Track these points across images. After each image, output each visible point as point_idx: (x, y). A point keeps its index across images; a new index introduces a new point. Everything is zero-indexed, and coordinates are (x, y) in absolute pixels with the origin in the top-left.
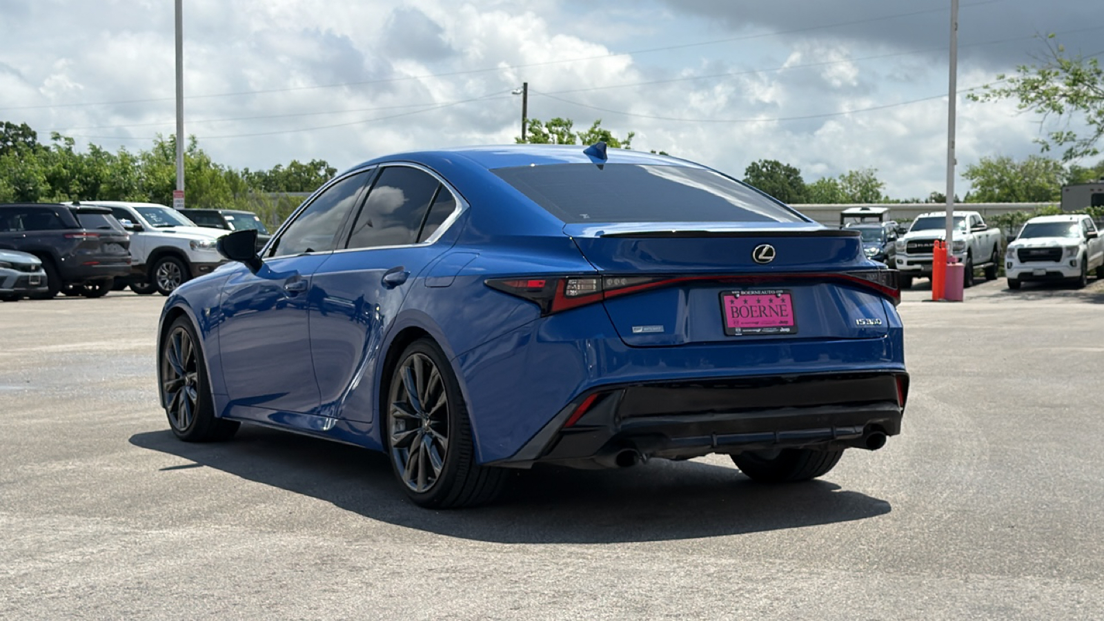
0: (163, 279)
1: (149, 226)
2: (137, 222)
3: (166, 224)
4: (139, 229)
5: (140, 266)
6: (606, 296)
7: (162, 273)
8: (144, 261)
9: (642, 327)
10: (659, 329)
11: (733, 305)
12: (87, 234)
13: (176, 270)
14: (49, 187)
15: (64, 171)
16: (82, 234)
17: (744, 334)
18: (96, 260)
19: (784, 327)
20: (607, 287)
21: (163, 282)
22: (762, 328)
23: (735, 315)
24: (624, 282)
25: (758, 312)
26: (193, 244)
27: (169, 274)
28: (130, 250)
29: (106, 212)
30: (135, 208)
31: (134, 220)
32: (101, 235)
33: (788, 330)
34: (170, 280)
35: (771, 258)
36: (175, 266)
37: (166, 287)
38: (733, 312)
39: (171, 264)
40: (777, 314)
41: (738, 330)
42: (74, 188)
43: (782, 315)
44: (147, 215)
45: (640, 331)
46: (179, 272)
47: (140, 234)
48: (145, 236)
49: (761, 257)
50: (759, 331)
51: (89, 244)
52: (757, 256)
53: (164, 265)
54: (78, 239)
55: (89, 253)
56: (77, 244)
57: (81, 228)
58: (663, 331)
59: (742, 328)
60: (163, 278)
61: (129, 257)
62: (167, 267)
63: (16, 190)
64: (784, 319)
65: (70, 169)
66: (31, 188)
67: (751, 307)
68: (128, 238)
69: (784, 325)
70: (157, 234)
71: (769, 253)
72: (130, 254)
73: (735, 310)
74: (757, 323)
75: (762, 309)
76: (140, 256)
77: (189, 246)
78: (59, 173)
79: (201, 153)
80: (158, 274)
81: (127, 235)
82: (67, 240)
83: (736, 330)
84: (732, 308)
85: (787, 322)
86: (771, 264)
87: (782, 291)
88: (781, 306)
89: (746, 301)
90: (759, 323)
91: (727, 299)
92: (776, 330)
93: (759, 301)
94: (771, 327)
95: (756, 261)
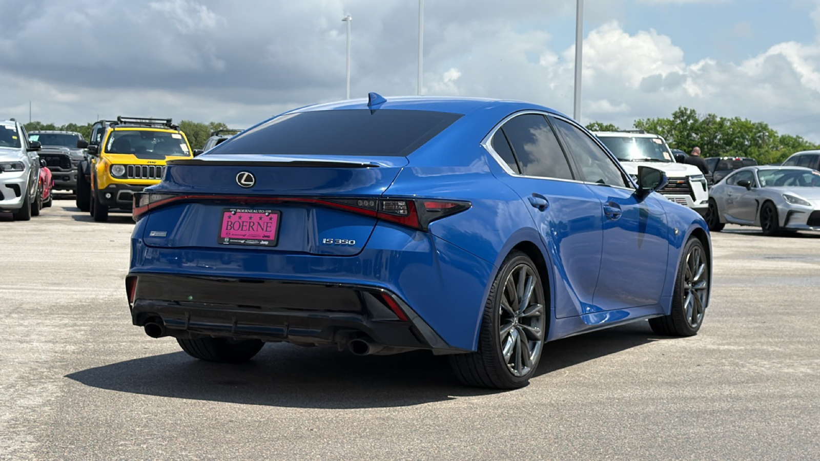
6: (149, 208)
9: (155, 232)
10: (163, 234)
11: (229, 220)
17: (230, 244)
19: (264, 241)
20: (153, 201)
22: (246, 240)
23: (229, 227)
24: (160, 197)
25: (248, 227)
33: (266, 243)
35: (252, 183)
38: (228, 225)
40: (263, 229)
43: (266, 231)
45: (154, 235)
49: (243, 181)
50: (243, 242)
52: (240, 181)
58: (165, 236)
59: (230, 239)
64: (267, 234)
67: (243, 222)
69: (266, 238)
71: (249, 179)
73: (230, 223)
74: (244, 235)
75: (252, 224)
83: (226, 240)
84: (228, 222)
85: (268, 237)
86: (252, 189)
87: (270, 211)
88: (267, 223)
89: (240, 218)
90: (245, 235)
91: (227, 214)
92: (256, 242)
93: (250, 218)
94: (254, 240)
95: (239, 184)
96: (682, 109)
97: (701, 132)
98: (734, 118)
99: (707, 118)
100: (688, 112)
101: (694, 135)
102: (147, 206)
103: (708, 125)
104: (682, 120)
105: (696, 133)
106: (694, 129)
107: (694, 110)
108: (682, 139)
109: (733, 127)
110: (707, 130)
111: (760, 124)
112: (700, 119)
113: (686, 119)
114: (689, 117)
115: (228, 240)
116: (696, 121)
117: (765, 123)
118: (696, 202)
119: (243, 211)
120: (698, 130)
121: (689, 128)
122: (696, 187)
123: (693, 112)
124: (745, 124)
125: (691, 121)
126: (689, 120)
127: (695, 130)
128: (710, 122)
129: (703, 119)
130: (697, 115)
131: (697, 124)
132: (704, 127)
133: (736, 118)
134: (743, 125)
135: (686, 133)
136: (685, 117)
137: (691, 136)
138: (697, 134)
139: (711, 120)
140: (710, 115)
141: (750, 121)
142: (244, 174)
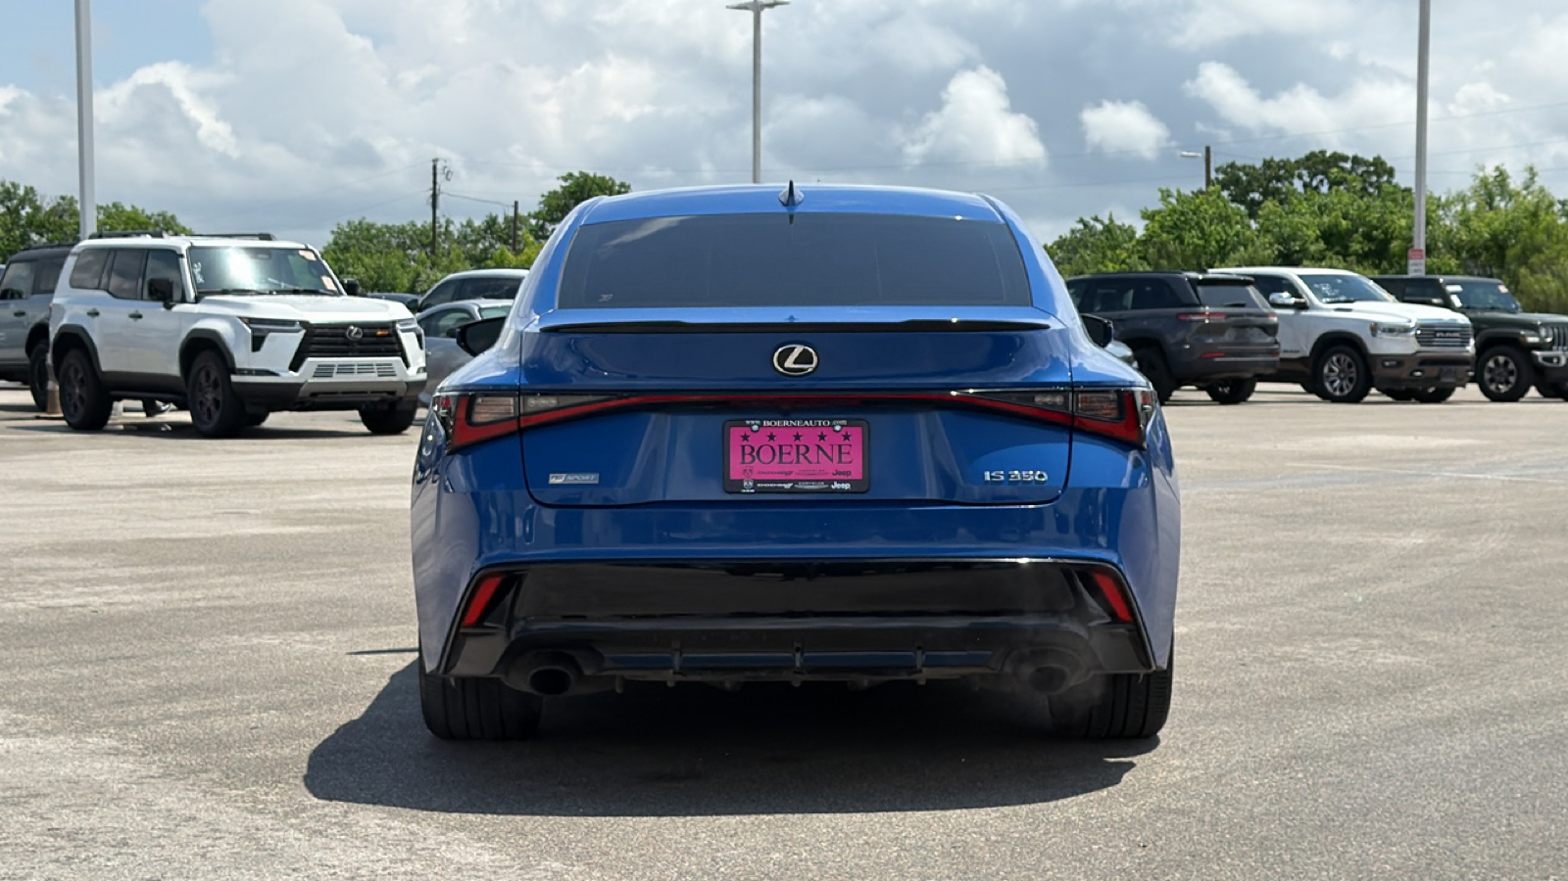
0: (1332, 379)
1: (1316, 301)
2: (1300, 297)
3: (1343, 298)
4: (1302, 307)
5: (1302, 360)
6: (522, 425)
7: (1331, 370)
8: (1306, 351)
9: (564, 475)
10: (590, 478)
11: (745, 443)
12: (1211, 314)
13: (1350, 366)
14: (1322, 245)
15: (1344, 222)
16: (1203, 314)
17: (759, 491)
18: (1220, 352)
19: (840, 482)
20: (528, 410)
21: (1332, 382)
22: (795, 482)
23: (748, 459)
24: (552, 402)
25: (794, 455)
26: (1375, 328)
27: (1341, 371)
28: (1278, 338)
29: (1246, 283)
30: (1301, 277)
31: (1295, 293)
32: (1229, 315)
33: (847, 486)
34: (1342, 379)
35: (810, 368)
36: (1348, 359)
37: (1335, 390)
38: (743, 454)
39: (1343, 358)
40: (831, 459)
41: (748, 484)
42: (1355, 247)
43: (840, 461)
44: (1316, 286)
45: (559, 481)
46: (1353, 369)
47: (1303, 313)
48: (1311, 317)
49: (789, 363)
50: (788, 486)
51: (1215, 329)
52: (781, 362)
53: (1334, 358)
54: (1198, 321)
55: (1210, 341)
56: (1195, 327)
57: (1201, 305)
58: (597, 482)
59: (755, 481)
60: (1333, 376)
61: (1276, 346)
62: (1338, 360)
63: (1279, 250)
64: (843, 468)
65: (1351, 220)
66: (1297, 248)
67: (781, 447)
68: (1275, 319)
69: (842, 477)
70: (1327, 312)
71: (804, 358)
72: (1276, 343)
73: (747, 450)
74: (788, 473)
75: (802, 450)
76: (1297, 343)
77: (1369, 332)
78: (1336, 225)
79: (1542, 190)
80: (1326, 370)
81: (1274, 315)
82: (1181, 323)
83: (745, 484)
84: (743, 447)
85: (848, 473)
86: (812, 376)
87: (844, 422)
88: (840, 446)
89: (771, 437)
90: (791, 473)
91: (736, 433)
92: (822, 486)
93: (797, 437)
94: (817, 481)
95: (781, 370)
96: (8, 185)
97: (48, 231)
98: (110, 205)
99: (59, 204)
100: (21, 192)
101: (35, 237)
102: (515, 422)
103: (61, 217)
104: (8, 208)
105: (37, 233)
106: (33, 223)
107: (32, 189)
108: (12, 244)
109: (109, 221)
110: (61, 227)
111: (162, 215)
112: (44, 205)
113: (18, 205)
114: (22, 202)
115: (751, 484)
116: (37, 209)
117: (169, 214)
118: (410, 369)
119: (777, 423)
120: (44, 226)
121: (23, 222)
122: (409, 341)
123: (30, 191)
124: (133, 216)
125: (28, 209)
126: (23, 208)
127: (38, 227)
128: (64, 211)
129: (51, 205)
130: (38, 197)
131: (41, 215)
132: (55, 222)
133: (115, 205)
134: (129, 218)
135: (17, 233)
136: (15, 202)
137: (29, 239)
138: (42, 235)
139: (67, 207)
140: (63, 198)
141: (143, 211)
142: (793, 349)
